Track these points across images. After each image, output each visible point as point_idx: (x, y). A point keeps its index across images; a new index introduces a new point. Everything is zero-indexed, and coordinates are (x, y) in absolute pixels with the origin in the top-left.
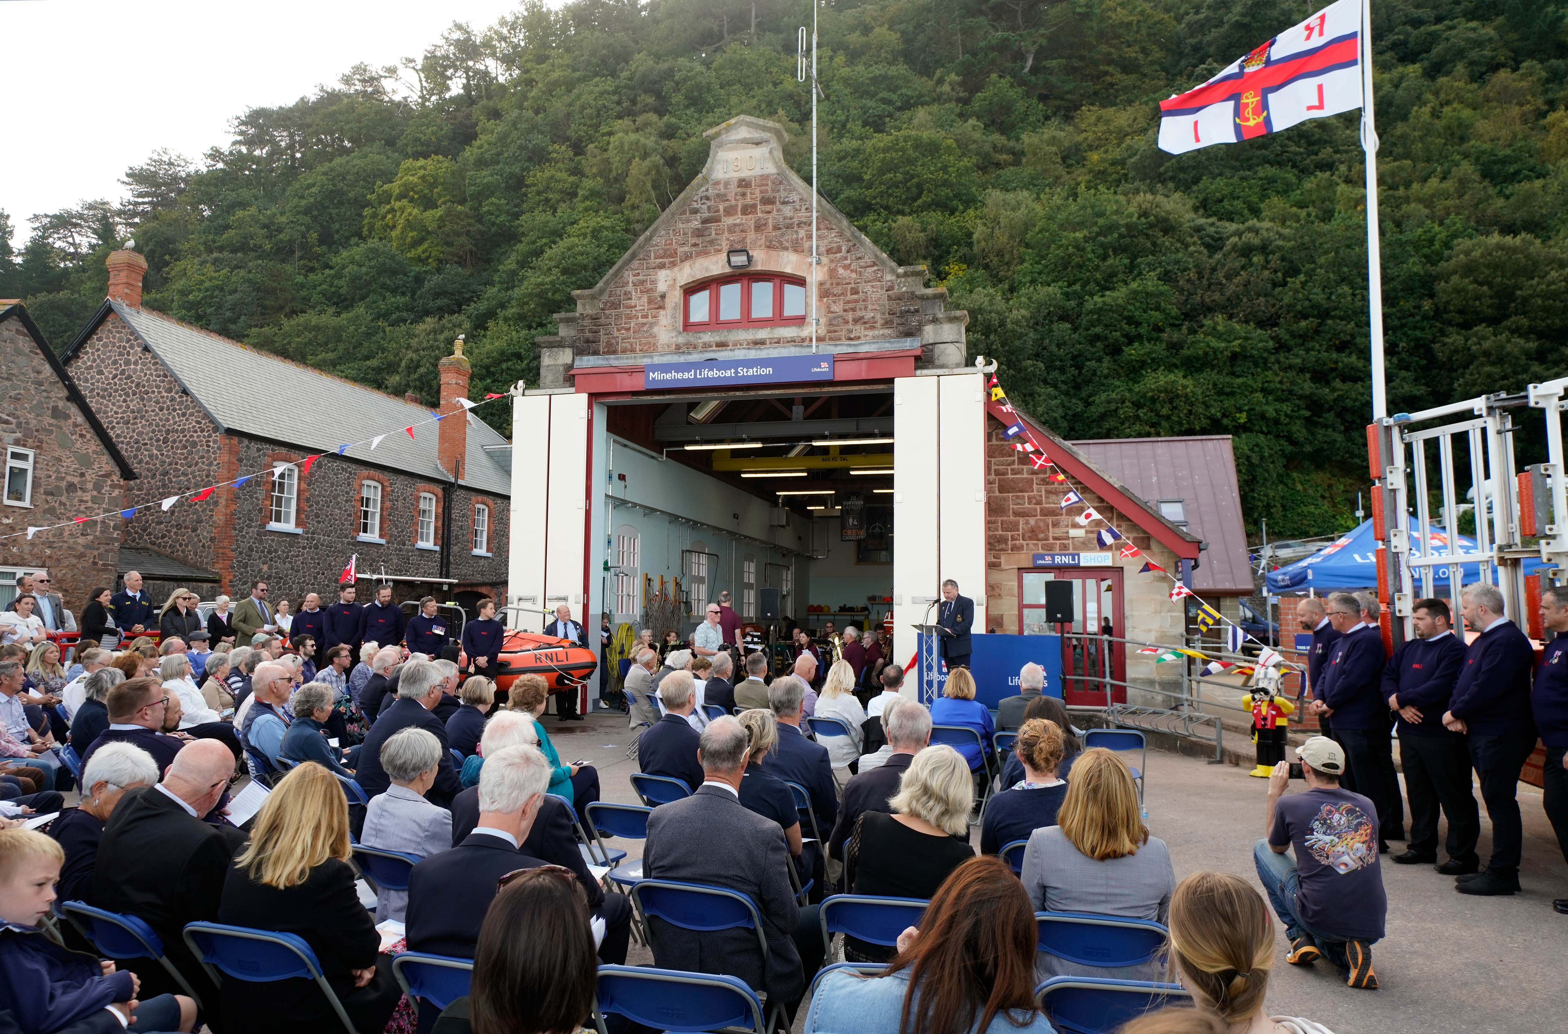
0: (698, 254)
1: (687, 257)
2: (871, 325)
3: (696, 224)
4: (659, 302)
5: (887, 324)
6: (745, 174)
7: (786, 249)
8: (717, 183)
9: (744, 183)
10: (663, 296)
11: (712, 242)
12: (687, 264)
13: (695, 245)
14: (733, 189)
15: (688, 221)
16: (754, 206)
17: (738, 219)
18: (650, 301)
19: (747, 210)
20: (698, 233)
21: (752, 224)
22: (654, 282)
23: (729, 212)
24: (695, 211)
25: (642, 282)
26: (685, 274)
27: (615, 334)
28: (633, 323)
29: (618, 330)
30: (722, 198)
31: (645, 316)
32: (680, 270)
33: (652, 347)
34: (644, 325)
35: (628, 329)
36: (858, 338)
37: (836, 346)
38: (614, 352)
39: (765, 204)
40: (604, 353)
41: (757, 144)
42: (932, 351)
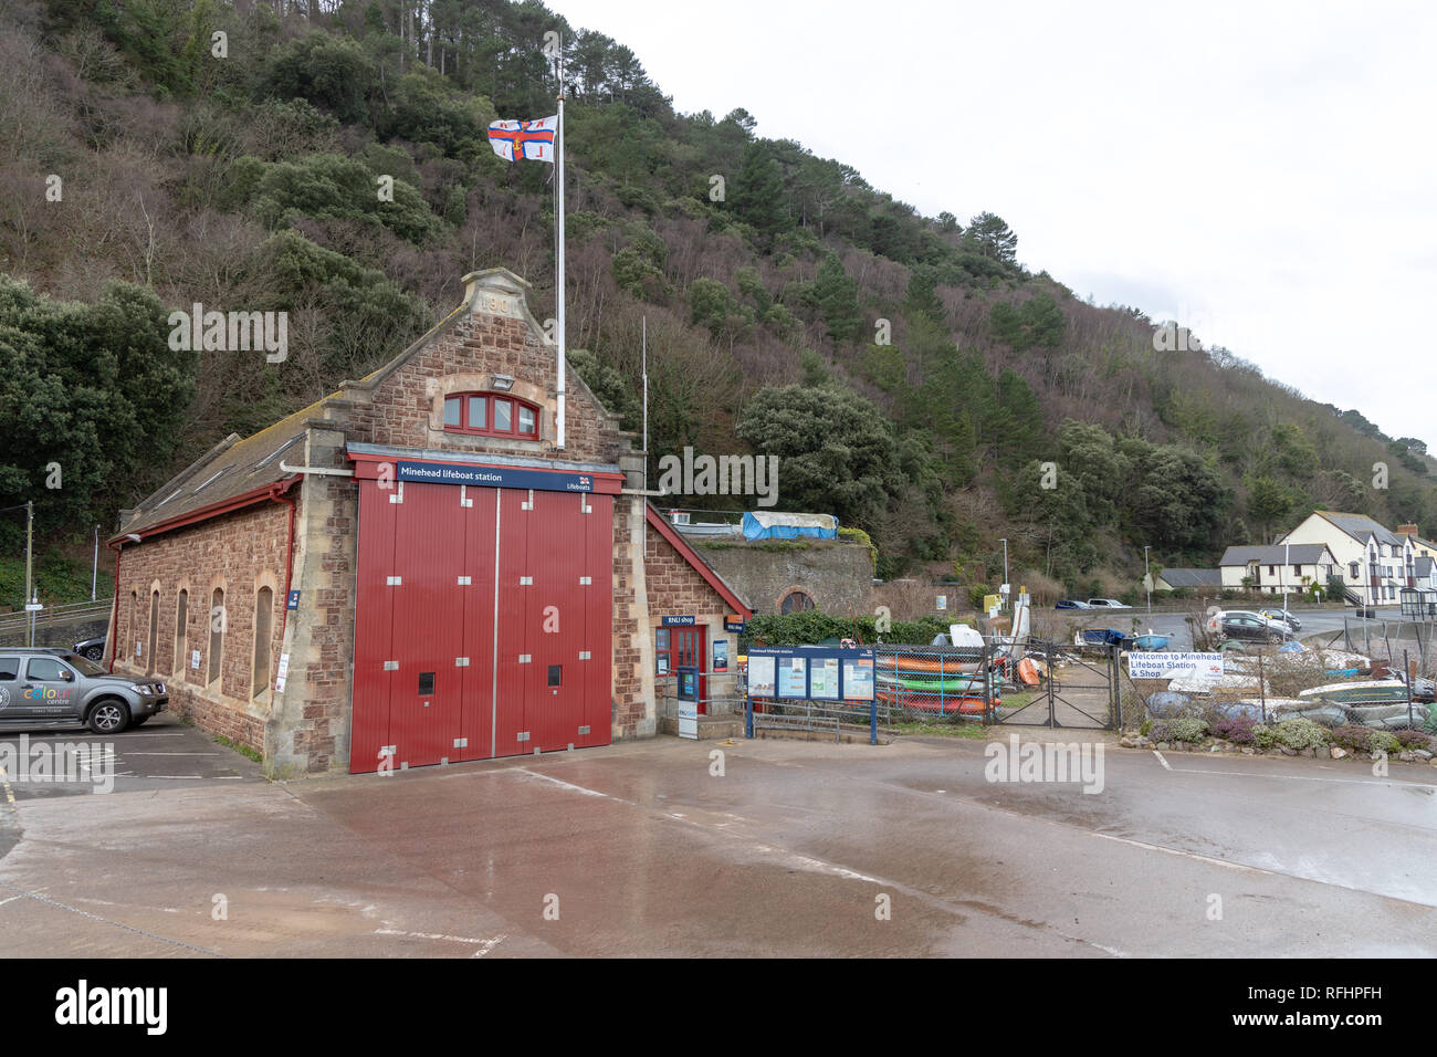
0: (461, 371)
1: (452, 371)
2: (587, 451)
3: (460, 345)
4: (427, 405)
5: (599, 452)
6: (499, 314)
7: (530, 381)
8: (478, 315)
9: (499, 321)
10: (431, 400)
11: (473, 363)
12: (452, 376)
13: (459, 362)
14: (490, 325)
15: (454, 341)
16: (507, 342)
17: (493, 349)
18: (420, 402)
19: (501, 343)
20: (463, 353)
21: (505, 355)
22: (423, 387)
23: (487, 341)
24: (460, 334)
25: (413, 385)
26: (451, 384)
27: (387, 426)
28: (404, 419)
29: (389, 423)
30: (481, 328)
31: (416, 416)
32: (446, 380)
33: (423, 445)
34: (414, 422)
35: (399, 424)
36: (579, 460)
37: (565, 463)
38: (385, 443)
39: (515, 342)
40: (376, 442)
41: (510, 293)
42: (626, 476)
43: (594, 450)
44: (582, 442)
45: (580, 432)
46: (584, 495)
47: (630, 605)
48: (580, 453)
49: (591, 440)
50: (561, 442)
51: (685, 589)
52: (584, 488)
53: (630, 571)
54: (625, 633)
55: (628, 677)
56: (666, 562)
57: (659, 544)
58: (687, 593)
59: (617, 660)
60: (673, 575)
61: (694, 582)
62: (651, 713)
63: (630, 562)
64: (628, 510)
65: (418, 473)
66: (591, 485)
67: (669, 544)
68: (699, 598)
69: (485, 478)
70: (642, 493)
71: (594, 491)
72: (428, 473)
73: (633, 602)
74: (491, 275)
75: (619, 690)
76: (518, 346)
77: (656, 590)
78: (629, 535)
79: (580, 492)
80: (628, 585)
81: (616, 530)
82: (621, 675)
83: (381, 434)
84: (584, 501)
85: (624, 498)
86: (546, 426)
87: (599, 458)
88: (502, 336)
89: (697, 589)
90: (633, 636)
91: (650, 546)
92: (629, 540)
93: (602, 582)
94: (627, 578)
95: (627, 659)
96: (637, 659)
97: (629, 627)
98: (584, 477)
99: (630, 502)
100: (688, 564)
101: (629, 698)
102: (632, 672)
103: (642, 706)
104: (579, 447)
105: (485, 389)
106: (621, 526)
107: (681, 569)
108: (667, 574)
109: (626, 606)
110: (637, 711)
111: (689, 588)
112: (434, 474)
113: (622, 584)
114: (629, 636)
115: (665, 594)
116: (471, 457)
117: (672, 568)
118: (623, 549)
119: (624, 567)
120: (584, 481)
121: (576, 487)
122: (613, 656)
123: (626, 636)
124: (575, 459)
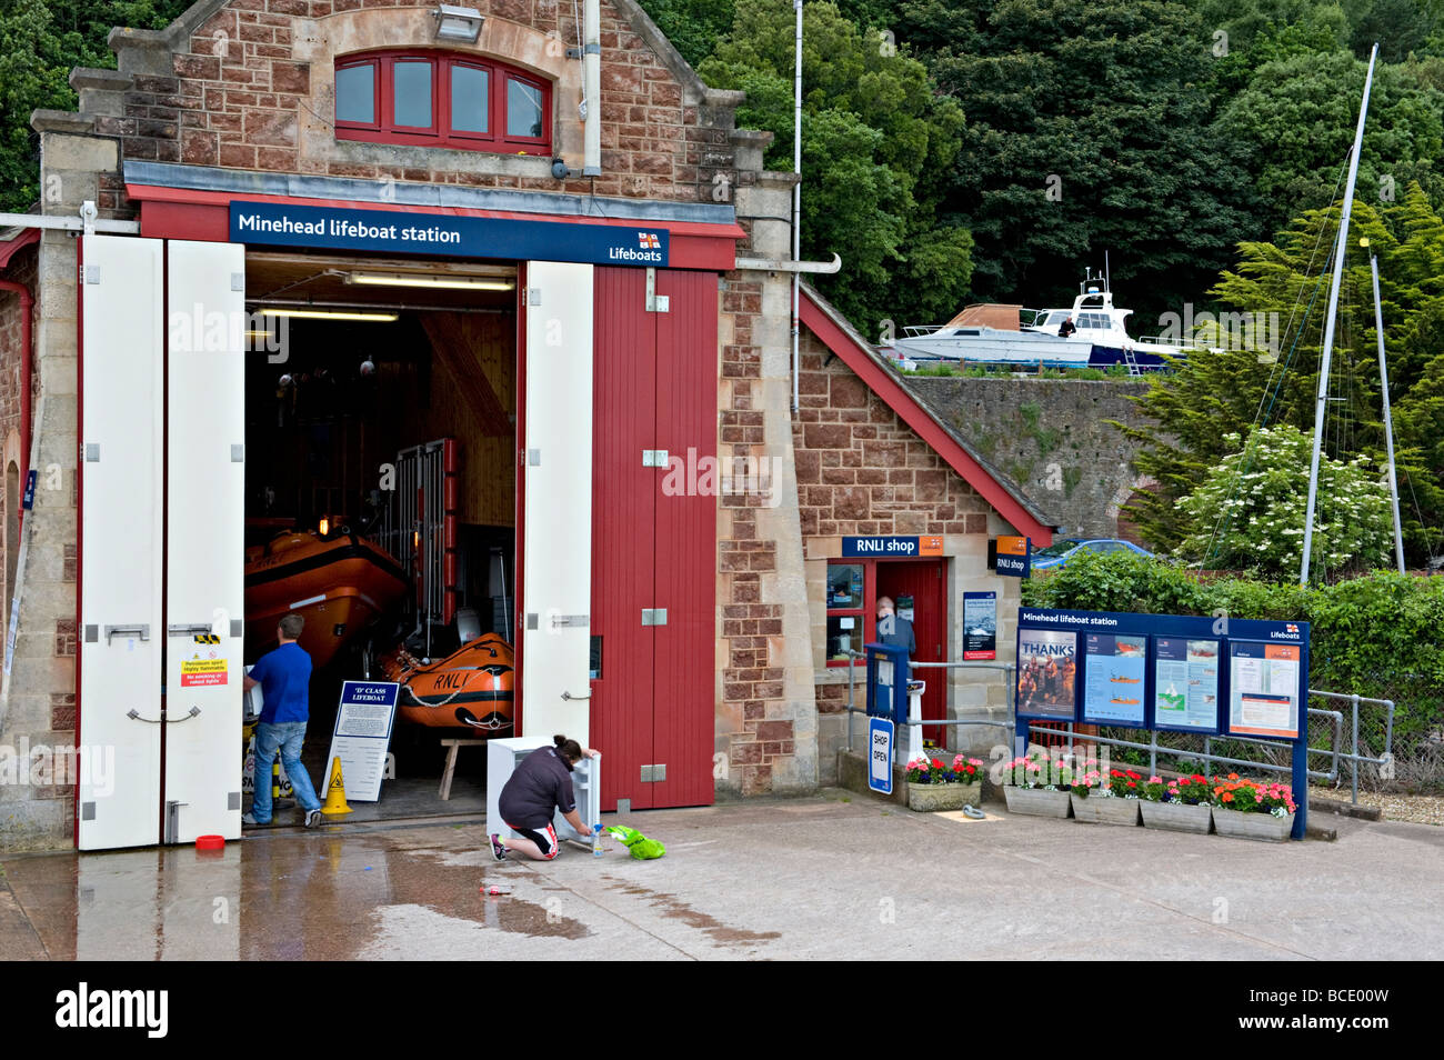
0: (370, 2)
2: (662, 174)
4: (295, 78)
5: (686, 178)
7: (526, 22)
10: (304, 69)
12: (350, 15)
18: (279, 75)
22: (286, 39)
25: (265, 36)
26: (348, 36)
27: (210, 126)
28: (245, 111)
29: (214, 120)
31: (271, 102)
32: (336, 24)
33: (287, 162)
34: (268, 117)
35: (235, 122)
36: (642, 195)
37: (608, 203)
38: (208, 162)
40: (185, 160)
42: (748, 230)
43: (676, 173)
44: (649, 154)
45: (641, 132)
46: (651, 272)
47: (758, 511)
48: (643, 182)
49: (674, 150)
50: (592, 161)
51: (896, 478)
52: (647, 257)
53: (758, 438)
54: (747, 570)
55: (755, 670)
56: (850, 420)
57: (835, 378)
58: (902, 488)
59: (730, 628)
60: (869, 449)
61: (917, 464)
62: (806, 742)
63: (758, 419)
64: (754, 304)
65: (276, 226)
66: (663, 251)
67: (856, 379)
68: (929, 497)
69: (422, 236)
70: (788, 266)
71: (672, 264)
72: (298, 227)
73: (765, 505)
75: (734, 692)
77: (828, 479)
78: (757, 359)
79: (642, 266)
81: (727, 350)
82: (739, 658)
83: (195, 144)
84: (650, 286)
85: (746, 279)
86: (564, 121)
87: (690, 190)
89: (924, 478)
90: (765, 579)
91: (807, 384)
92: (757, 373)
94: (753, 452)
95: (750, 627)
96: (775, 628)
97: (755, 558)
98: (649, 231)
99: (759, 287)
100: (903, 424)
101: (755, 709)
102: (763, 654)
103: (786, 728)
104: (639, 166)
105: (425, 41)
106: (740, 340)
107: (887, 436)
108: (855, 445)
109: (749, 514)
110: (777, 737)
111: (906, 477)
112: (310, 229)
114: (757, 577)
115: (848, 490)
116: (394, 192)
117: (866, 433)
118: (744, 390)
119: (746, 428)
120: (648, 241)
121: (630, 255)
122: (720, 619)
123: (747, 578)
124: (631, 195)
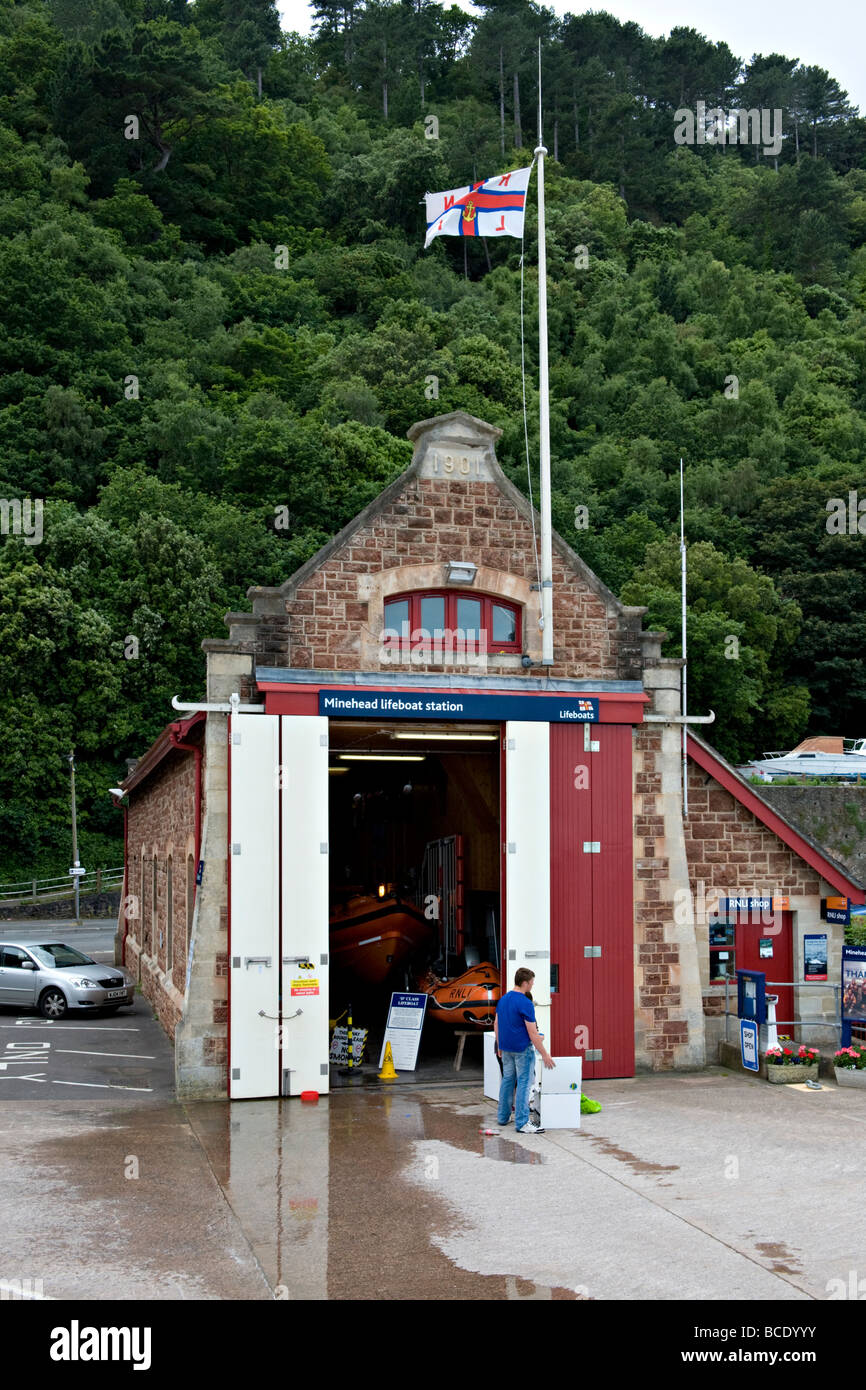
0: (406, 562)
1: (392, 563)
2: (594, 662)
3: (402, 525)
4: (359, 612)
5: (610, 664)
6: (458, 478)
7: (504, 569)
8: (427, 482)
9: (457, 488)
10: (365, 605)
11: (423, 551)
12: (393, 572)
13: (402, 551)
14: (445, 495)
15: (394, 522)
16: (469, 516)
17: (452, 528)
18: (350, 609)
19: (462, 519)
20: (407, 537)
21: (467, 535)
22: (354, 588)
23: (442, 518)
24: (403, 511)
25: (341, 586)
26: (391, 583)
27: (307, 644)
28: (329, 633)
29: (310, 640)
30: (434, 501)
31: (344, 627)
32: (385, 577)
33: (353, 664)
34: (343, 637)
35: (323, 640)
36: (581, 676)
37: (558, 682)
38: (306, 666)
39: (481, 516)
40: (293, 666)
41: (473, 446)
42: (652, 696)
43: (603, 661)
44: (585, 650)
45: (580, 636)
46: (587, 726)
47: (662, 882)
48: (581, 667)
49: (601, 643)
50: (548, 655)
51: (755, 858)
52: (585, 716)
53: (661, 833)
54: (654, 921)
55: (661, 989)
56: (723, 820)
57: (712, 793)
58: (759, 865)
59: (643, 959)
60: (737, 839)
61: (769, 849)
62: (697, 1036)
63: (660, 821)
64: (656, 745)
65: (347, 704)
66: (595, 712)
67: (727, 792)
68: (778, 871)
69: (439, 707)
70: (679, 719)
71: (601, 720)
72: (361, 705)
73: (666, 876)
74: (442, 423)
75: (647, 1002)
76: (485, 520)
77: (709, 860)
78: (659, 781)
79: (581, 722)
80: (658, 853)
81: (639, 775)
82: (651, 979)
83: (299, 655)
84: (587, 735)
85: (650, 728)
86: (530, 630)
87: (612, 672)
88: (462, 509)
89: (775, 858)
90: (667, 927)
91: (693, 797)
92: (659, 790)
93: (618, 851)
94: (657, 842)
95: (657, 958)
96: (674, 959)
97: (660, 912)
98: (586, 700)
99: (659, 734)
100: (759, 823)
101: (661, 1013)
102: (666, 976)
103: (682, 1026)
104: (579, 658)
105: (440, 584)
106: (647, 768)
107: (749, 830)
108: (727, 836)
109: (655, 883)
110: (676, 1032)
111: (763, 857)
112: (368, 705)
113: (649, 852)
114: (661, 925)
115: (723, 867)
116: (421, 680)
117: (734, 828)
118: (650, 801)
119: (653, 827)
120: (584, 706)
121: (573, 715)
122: (636, 954)
123: (655, 925)
124: (574, 676)
